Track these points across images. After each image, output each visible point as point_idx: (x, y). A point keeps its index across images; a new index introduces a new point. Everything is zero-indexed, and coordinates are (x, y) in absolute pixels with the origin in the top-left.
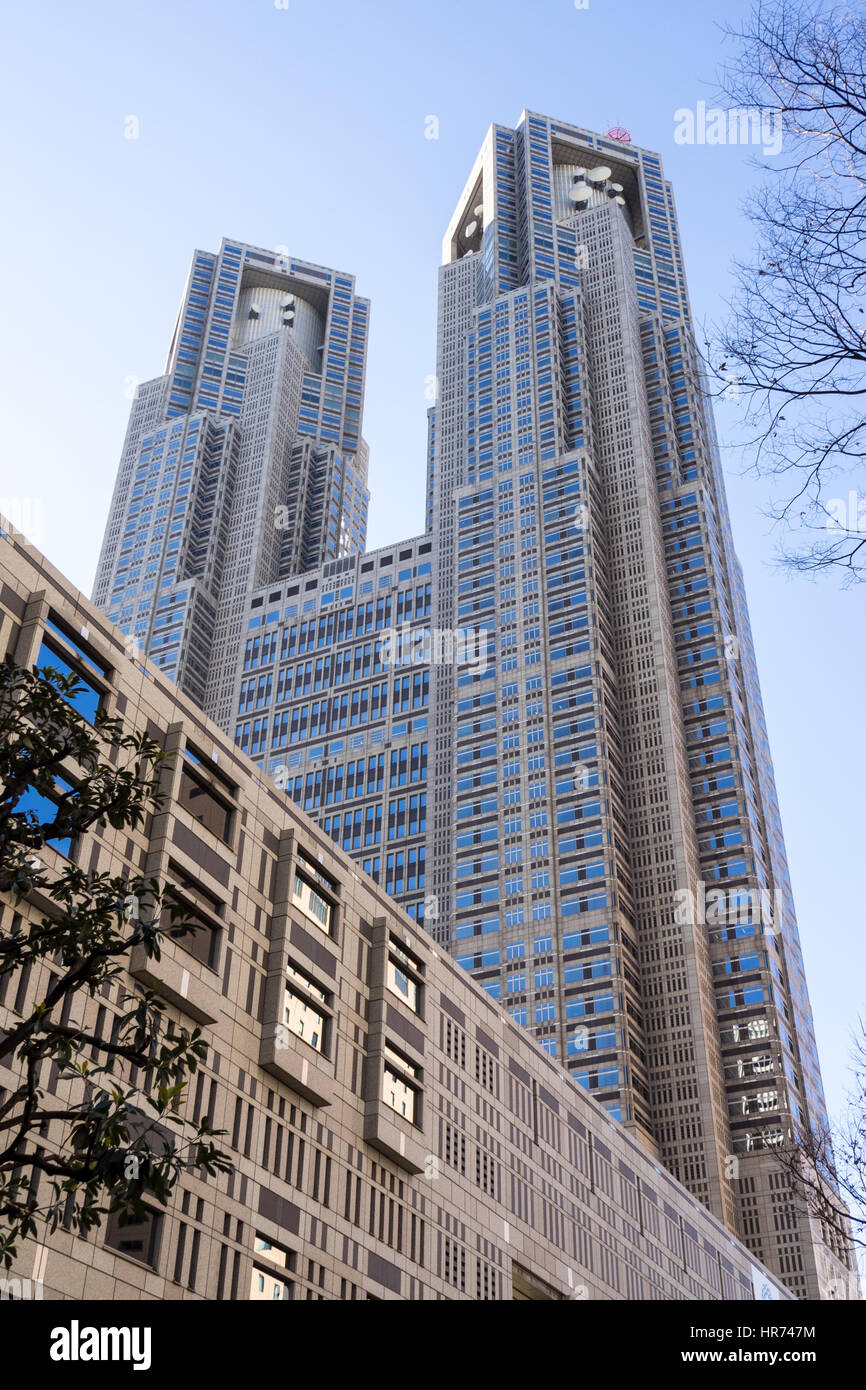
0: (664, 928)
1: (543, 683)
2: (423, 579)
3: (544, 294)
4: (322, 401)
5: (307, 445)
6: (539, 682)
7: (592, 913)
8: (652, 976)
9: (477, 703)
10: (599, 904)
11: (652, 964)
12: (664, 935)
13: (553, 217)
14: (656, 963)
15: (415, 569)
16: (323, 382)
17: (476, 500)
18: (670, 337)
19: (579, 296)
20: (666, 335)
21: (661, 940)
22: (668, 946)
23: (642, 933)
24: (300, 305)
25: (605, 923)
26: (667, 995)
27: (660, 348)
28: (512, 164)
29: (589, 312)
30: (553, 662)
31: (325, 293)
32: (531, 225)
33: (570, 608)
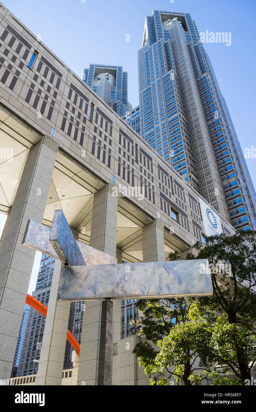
0: (206, 177)
1: (166, 124)
2: (137, 116)
3: (160, 42)
4: (116, 92)
5: (112, 101)
6: (165, 124)
7: (183, 175)
8: (204, 191)
9: (150, 135)
10: (185, 172)
11: (204, 187)
12: (207, 179)
13: (162, 28)
14: (205, 187)
15: (135, 115)
16: (116, 89)
17: (147, 91)
18: (196, 48)
19: (169, 41)
20: (195, 47)
21: (206, 181)
22: (208, 181)
23: (200, 180)
24: (110, 75)
25: (187, 176)
26: (209, 194)
27: (194, 52)
28: (152, 25)
29: (173, 45)
30: (168, 119)
31: (115, 71)
32: (156, 31)
33: (172, 105)
